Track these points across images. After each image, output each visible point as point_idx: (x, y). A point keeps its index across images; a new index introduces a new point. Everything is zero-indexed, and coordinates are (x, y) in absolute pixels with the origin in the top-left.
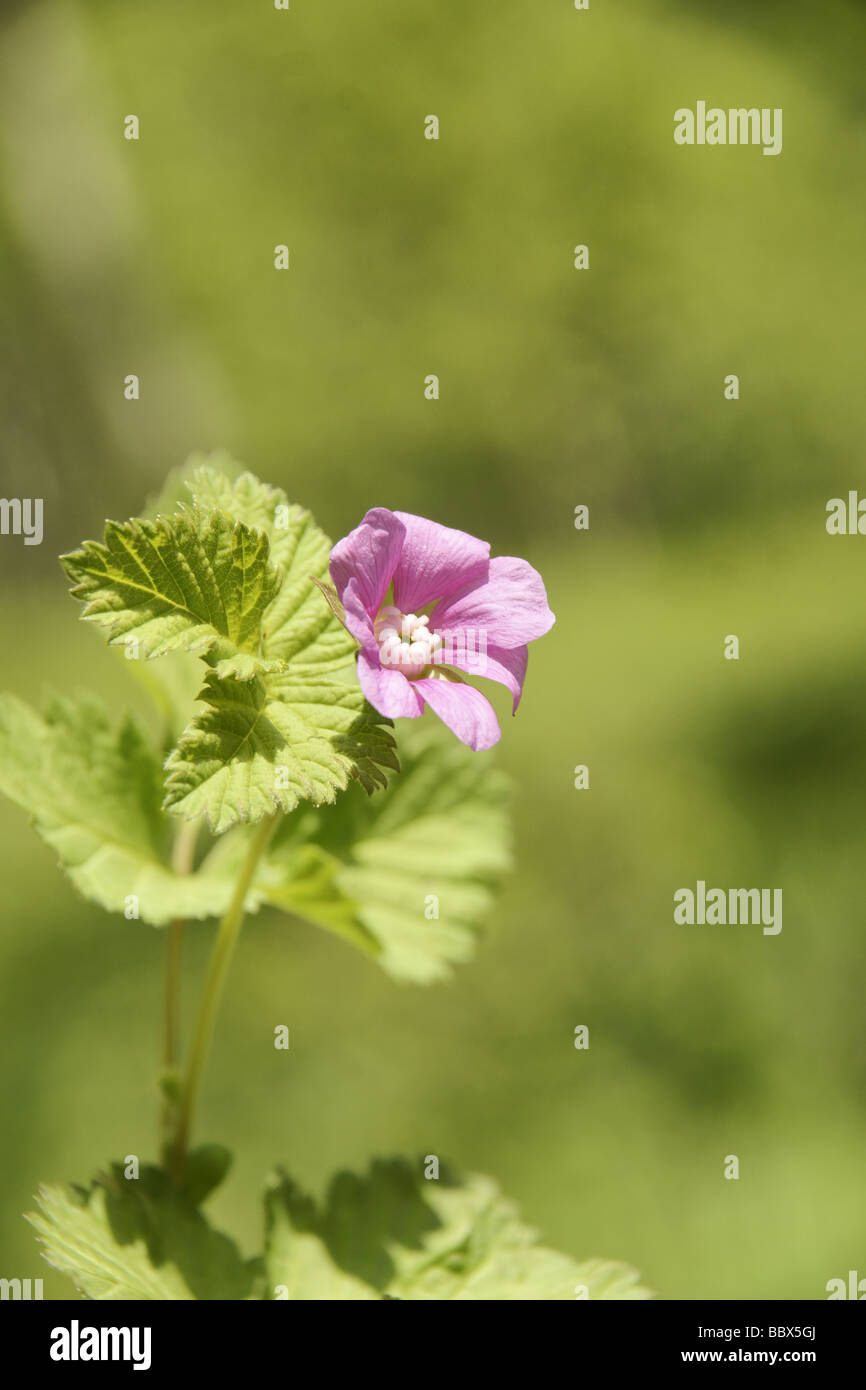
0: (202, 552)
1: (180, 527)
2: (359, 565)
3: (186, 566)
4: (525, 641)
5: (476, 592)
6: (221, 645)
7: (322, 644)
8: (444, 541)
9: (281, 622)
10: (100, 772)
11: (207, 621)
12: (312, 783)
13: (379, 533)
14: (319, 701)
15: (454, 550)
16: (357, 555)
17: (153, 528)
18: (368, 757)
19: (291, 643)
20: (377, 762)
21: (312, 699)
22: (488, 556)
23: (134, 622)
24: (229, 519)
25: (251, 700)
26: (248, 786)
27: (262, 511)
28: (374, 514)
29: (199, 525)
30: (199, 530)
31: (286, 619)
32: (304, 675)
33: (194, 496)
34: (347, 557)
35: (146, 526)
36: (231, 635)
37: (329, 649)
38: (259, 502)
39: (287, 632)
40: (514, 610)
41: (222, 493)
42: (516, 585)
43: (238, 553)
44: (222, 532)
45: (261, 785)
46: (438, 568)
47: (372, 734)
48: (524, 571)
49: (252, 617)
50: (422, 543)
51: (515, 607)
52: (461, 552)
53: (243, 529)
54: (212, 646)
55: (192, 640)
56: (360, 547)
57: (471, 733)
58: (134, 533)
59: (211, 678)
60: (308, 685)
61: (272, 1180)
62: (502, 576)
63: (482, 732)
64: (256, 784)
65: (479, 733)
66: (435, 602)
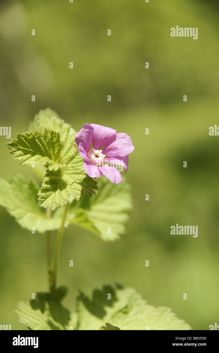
0: (43, 138)
1: (36, 133)
2: (82, 139)
3: (39, 143)
4: (127, 154)
5: (113, 143)
6: (49, 162)
7: (76, 159)
8: (104, 130)
9: (65, 154)
10: (25, 194)
11: (46, 156)
12: (76, 196)
13: (87, 130)
14: (77, 174)
15: (107, 132)
16: (82, 136)
17: (29, 134)
18: (90, 187)
19: (68, 159)
20: (92, 188)
21: (75, 173)
22: (116, 133)
23: (27, 158)
24: (49, 129)
25: (59, 175)
26: (59, 198)
27: (58, 126)
28: (85, 125)
29: (41, 132)
30: (41, 133)
31: (67, 153)
32: (73, 167)
33: (40, 124)
34: (79, 137)
35: (27, 133)
36: (53, 159)
37: (78, 160)
38: (57, 124)
39: (67, 156)
40: (124, 147)
41: (47, 122)
42: (124, 140)
43: (52, 138)
44: (47, 133)
45: (63, 197)
46: (103, 137)
47: (91, 181)
48: (125, 136)
49: (57, 154)
50: (99, 132)
51: (124, 146)
52: (109, 133)
53: (53, 132)
54: (47, 163)
55: (42, 162)
56: (83, 134)
57: (114, 180)
58: (24, 136)
59: (48, 171)
60: (74, 170)
61: (77, 294)
62: (120, 138)
63: (117, 179)
64: (61, 197)
65: (116, 179)
66: (104, 146)
